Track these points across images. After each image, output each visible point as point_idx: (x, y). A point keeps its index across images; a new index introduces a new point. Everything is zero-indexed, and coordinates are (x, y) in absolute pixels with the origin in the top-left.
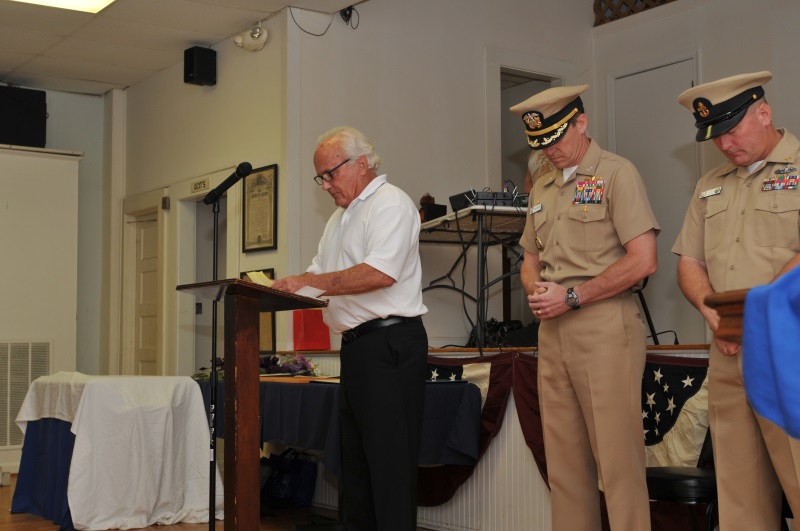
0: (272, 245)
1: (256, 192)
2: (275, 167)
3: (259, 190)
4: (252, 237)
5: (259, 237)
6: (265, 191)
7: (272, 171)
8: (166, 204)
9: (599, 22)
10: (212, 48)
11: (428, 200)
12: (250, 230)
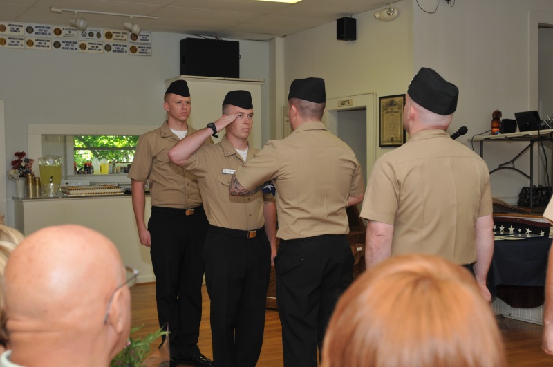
3: (392, 109)
4: (386, 138)
5: (392, 139)
6: (396, 110)
7: (401, 98)
10: (353, 17)
11: (497, 115)
12: (385, 133)
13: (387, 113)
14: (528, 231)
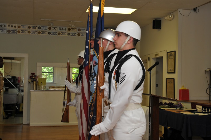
0: (174, 72)
1: (170, 58)
2: (175, 51)
4: (169, 69)
5: (171, 69)
6: (172, 57)
7: (174, 52)
8: (149, 59)
10: (160, 19)
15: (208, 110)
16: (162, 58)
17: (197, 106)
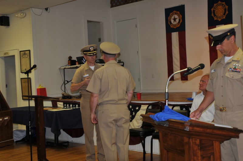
2: (29, 51)
3: (25, 56)
4: (23, 69)
5: (26, 69)
6: (27, 57)
7: (28, 52)
9: (112, 6)
10: (7, 16)
11: (70, 58)
12: (23, 67)
13: (23, 58)
14: (77, 106)
15: (69, 106)
16: (13, 56)
17: (58, 103)
